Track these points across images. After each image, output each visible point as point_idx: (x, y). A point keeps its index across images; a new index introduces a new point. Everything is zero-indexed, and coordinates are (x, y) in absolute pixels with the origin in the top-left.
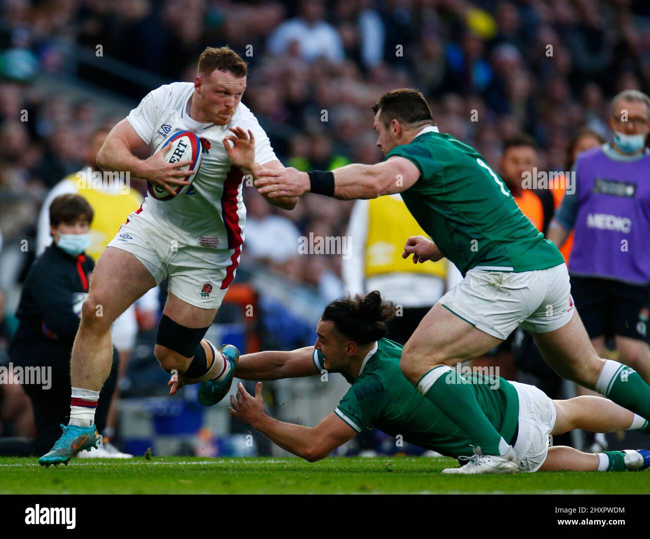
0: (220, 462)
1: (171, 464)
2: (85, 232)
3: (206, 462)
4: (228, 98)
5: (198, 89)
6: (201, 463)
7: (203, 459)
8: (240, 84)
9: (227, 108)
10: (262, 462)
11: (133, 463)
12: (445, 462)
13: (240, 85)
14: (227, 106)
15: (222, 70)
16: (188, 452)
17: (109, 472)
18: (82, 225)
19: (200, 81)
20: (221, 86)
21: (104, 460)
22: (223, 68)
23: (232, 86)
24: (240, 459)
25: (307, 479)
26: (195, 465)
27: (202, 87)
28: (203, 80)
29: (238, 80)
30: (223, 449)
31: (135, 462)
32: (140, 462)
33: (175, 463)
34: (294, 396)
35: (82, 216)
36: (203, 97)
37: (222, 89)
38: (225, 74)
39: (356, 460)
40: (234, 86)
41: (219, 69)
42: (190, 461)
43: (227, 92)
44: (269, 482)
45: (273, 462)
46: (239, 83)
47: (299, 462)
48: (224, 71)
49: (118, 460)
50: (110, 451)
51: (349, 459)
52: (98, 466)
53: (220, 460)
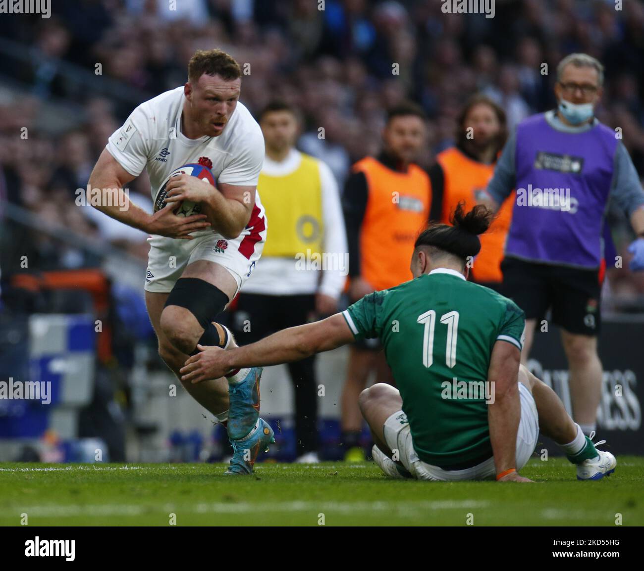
0: (67, 469)
1: (12, 471)
3: (52, 469)
4: (219, 104)
5: (188, 96)
7: (48, 465)
8: (232, 88)
9: (219, 116)
10: (115, 469)
12: (320, 469)
13: (230, 90)
14: (219, 114)
15: (210, 74)
16: (32, 457)
19: (189, 87)
20: (210, 92)
22: (210, 72)
23: (222, 92)
24: (90, 465)
26: (39, 472)
27: (192, 94)
28: (192, 86)
29: (228, 84)
30: (71, 454)
33: (17, 469)
34: (150, 394)
36: (194, 105)
37: (210, 95)
38: (213, 78)
39: (220, 466)
40: (225, 92)
41: (207, 73)
42: (34, 468)
43: (217, 99)
45: (126, 468)
46: (230, 87)
47: (156, 469)
48: (212, 75)
51: (212, 465)
53: (68, 467)
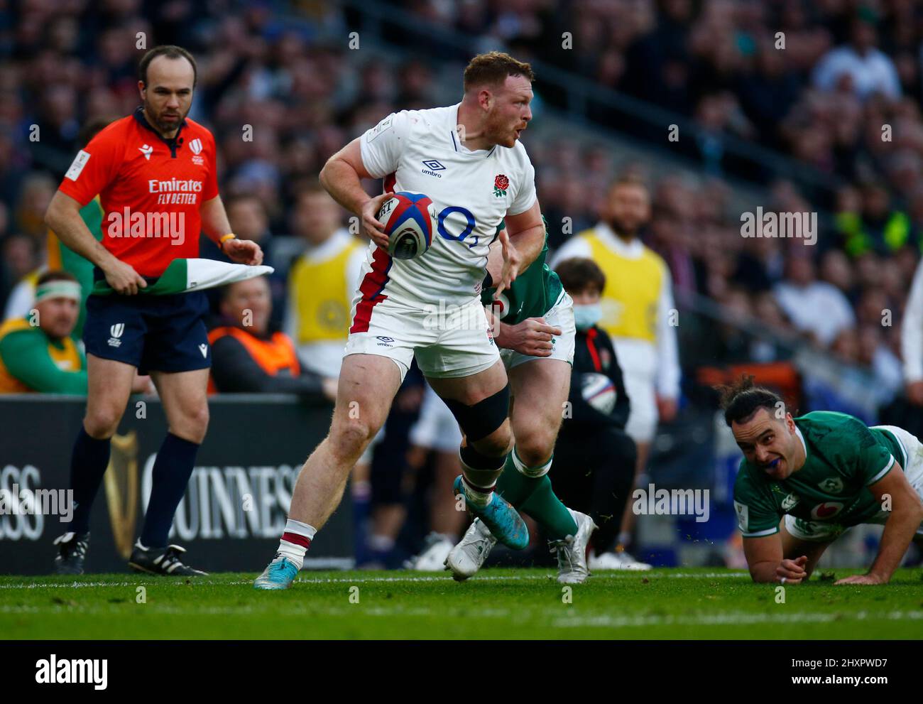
1: (697, 576)
2: (595, 302)
6: (732, 575)
11: (652, 576)
15: (514, 75)
16: (717, 562)
17: (624, 586)
18: (591, 294)
20: (521, 94)
21: (617, 572)
25: (859, 594)
26: (726, 578)
27: (491, 102)
31: (655, 574)
32: (660, 573)
33: (701, 575)
35: (591, 284)
37: (521, 98)
42: (720, 573)
44: (813, 598)
49: (634, 572)
50: (624, 562)
52: (610, 578)
